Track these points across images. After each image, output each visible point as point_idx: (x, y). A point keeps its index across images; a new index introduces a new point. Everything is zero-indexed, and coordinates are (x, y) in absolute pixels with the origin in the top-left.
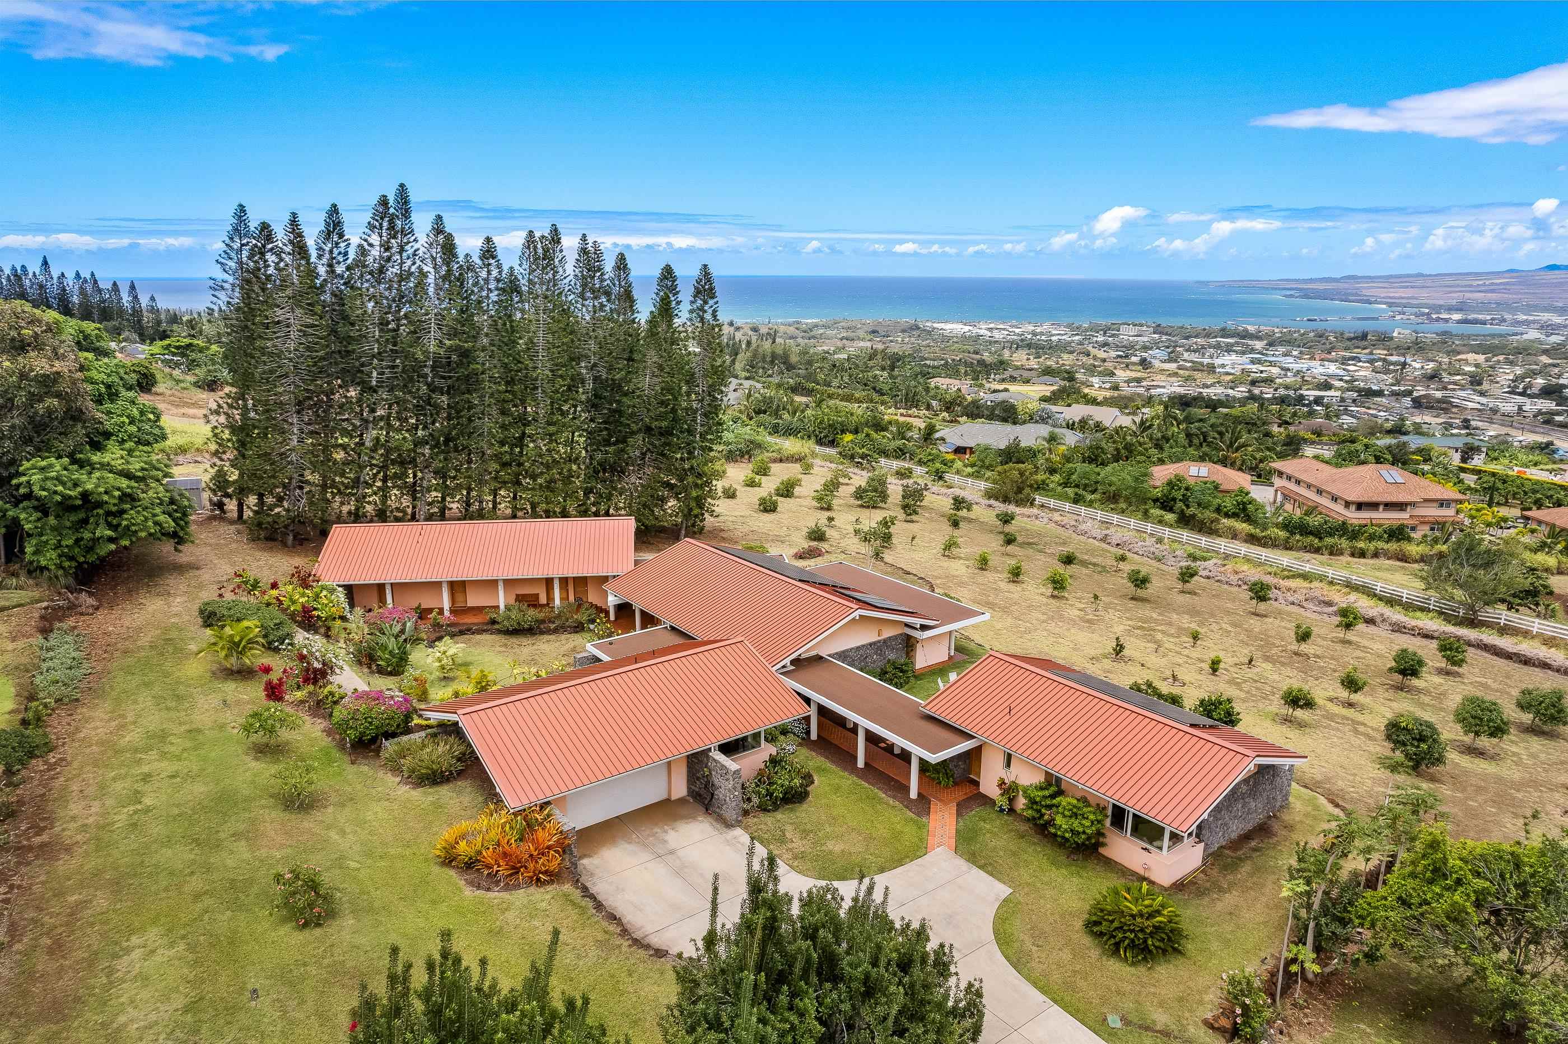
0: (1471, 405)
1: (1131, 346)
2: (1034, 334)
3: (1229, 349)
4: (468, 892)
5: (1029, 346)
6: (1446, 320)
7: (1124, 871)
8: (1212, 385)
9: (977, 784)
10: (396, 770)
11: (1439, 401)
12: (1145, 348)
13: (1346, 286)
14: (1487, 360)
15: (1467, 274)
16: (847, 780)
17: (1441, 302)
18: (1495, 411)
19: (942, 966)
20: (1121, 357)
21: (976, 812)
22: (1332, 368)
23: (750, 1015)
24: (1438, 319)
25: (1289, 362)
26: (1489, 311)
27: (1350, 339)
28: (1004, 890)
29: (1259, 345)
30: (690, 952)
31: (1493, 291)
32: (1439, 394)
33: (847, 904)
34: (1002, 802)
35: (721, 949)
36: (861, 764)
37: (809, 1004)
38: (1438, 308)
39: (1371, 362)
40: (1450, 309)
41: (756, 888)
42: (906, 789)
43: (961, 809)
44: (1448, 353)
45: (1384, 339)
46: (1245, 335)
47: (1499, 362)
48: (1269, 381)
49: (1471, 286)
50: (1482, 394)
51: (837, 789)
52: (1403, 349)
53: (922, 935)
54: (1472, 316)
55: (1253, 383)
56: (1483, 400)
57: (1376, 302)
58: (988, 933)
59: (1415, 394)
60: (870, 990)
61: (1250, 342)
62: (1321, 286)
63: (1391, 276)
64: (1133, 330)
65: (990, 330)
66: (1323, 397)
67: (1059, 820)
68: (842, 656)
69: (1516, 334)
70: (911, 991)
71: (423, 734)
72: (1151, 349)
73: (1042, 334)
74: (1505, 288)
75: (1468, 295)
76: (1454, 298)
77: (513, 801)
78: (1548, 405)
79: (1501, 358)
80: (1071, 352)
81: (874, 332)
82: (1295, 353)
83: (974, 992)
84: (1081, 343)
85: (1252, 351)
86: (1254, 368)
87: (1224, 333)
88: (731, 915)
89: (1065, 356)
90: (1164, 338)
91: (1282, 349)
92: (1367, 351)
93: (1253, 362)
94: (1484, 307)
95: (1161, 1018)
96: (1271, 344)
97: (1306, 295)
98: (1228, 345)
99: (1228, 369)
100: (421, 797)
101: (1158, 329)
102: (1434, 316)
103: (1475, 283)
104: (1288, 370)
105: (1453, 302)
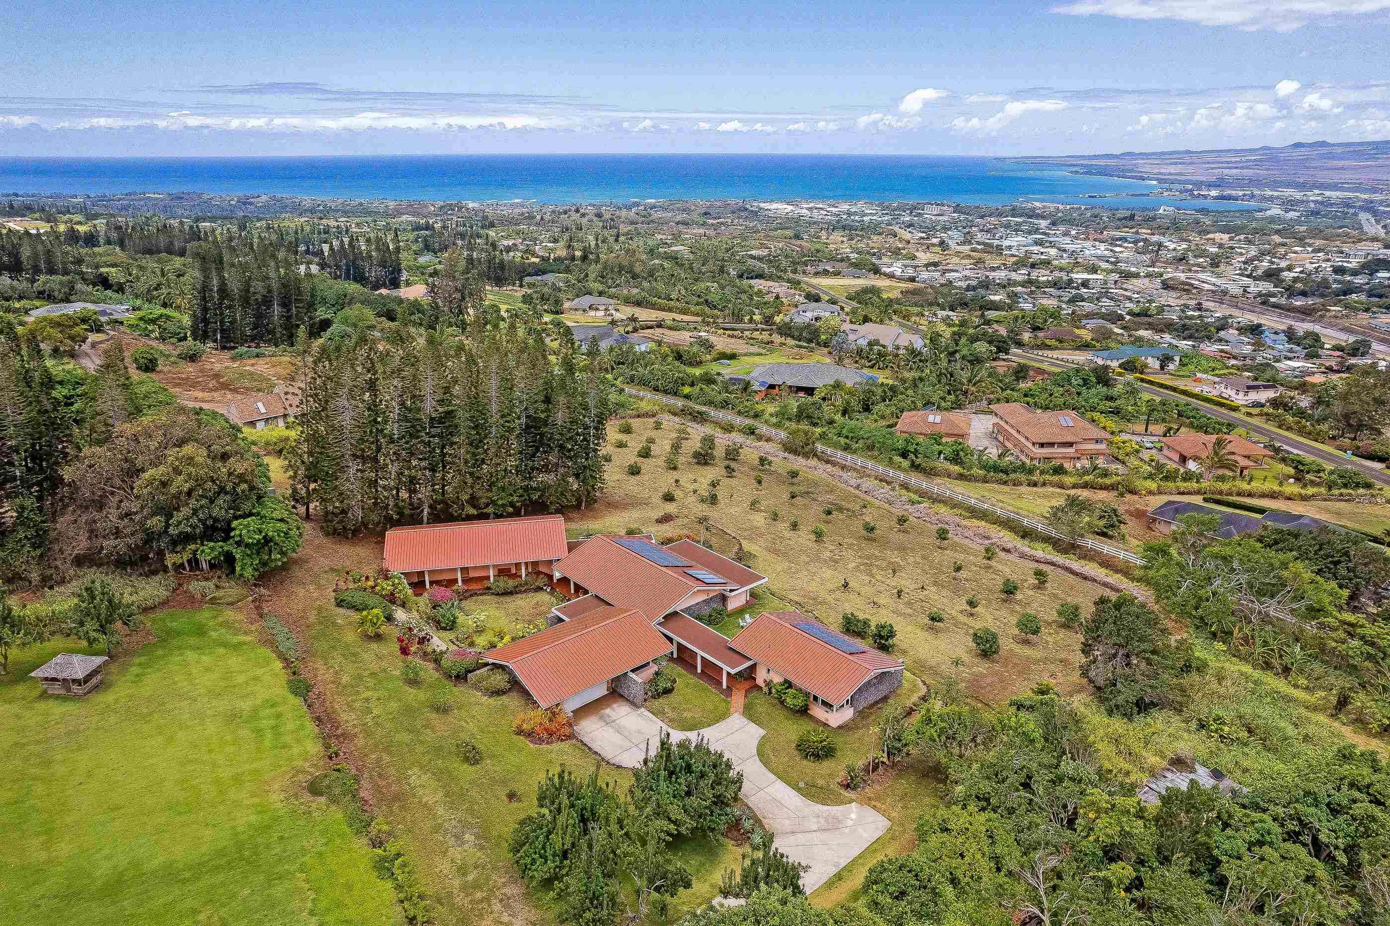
0: (1207, 287)
1: (933, 227)
2: (849, 214)
3: (1017, 229)
4: (531, 745)
5: (844, 228)
6: (1205, 197)
7: (817, 721)
8: (998, 268)
9: (755, 679)
10: (478, 689)
11: (1183, 283)
12: (945, 229)
13: (1123, 162)
14: (1231, 239)
15: (1229, 151)
16: (693, 680)
17: (1203, 179)
18: (1225, 292)
19: (729, 766)
20: (923, 238)
21: (755, 693)
22: (1102, 249)
23: (663, 785)
24: (1198, 196)
25: (1066, 243)
26: (1242, 187)
27: (1121, 219)
28: (762, 732)
29: (1043, 223)
30: (638, 766)
31: (1247, 168)
32: (1183, 277)
33: (694, 745)
34: (766, 689)
35: (651, 765)
36: (699, 671)
37: (682, 780)
38: (1199, 185)
39: (1135, 242)
40: (1210, 185)
41: (663, 744)
42: (721, 683)
43: (748, 692)
44: (1199, 233)
45: (1149, 220)
46: (1032, 214)
47: (1240, 241)
48: (1047, 263)
49: (1231, 162)
50: (1219, 276)
51: (687, 686)
52: (1163, 228)
53: (721, 756)
54: (1228, 192)
55: (1033, 266)
56: (1218, 281)
57: (1149, 179)
58: (755, 751)
59: (1165, 276)
60: (702, 775)
61: (1036, 221)
62: (1102, 163)
63: (1163, 153)
64: (936, 210)
65: (809, 209)
66: (1088, 280)
67: (788, 700)
68: (688, 610)
69: (1260, 211)
70: (716, 775)
71: (486, 669)
72: (950, 229)
73: (855, 213)
74: (1258, 164)
75: (1226, 171)
76: (1215, 175)
77: (543, 705)
78: (1266, 287)
79: (1242, 237)
80: (880, 234)
81: (706, 214)
82: (1073, 232)
83: (740, 776)
84: (889, 224)
85: (1037, 231)
86: (1035, 249)
87: (1014, 212)
88: (653, 753)
89: (875, 238)
90: (962, 217)
91: (1062, 228)
92: (1134, 230)
93: (1037, 243)
94: (1238, 183)
95: (820, 782)
96: (1054, 224)
98: (1016, 224)
99: (1014, 252)
100: (493, 701)
101: (957, 209)
102: (1196, 193)
103: (1234, 160)
104: (1065, 251)
105: (1214, 179)
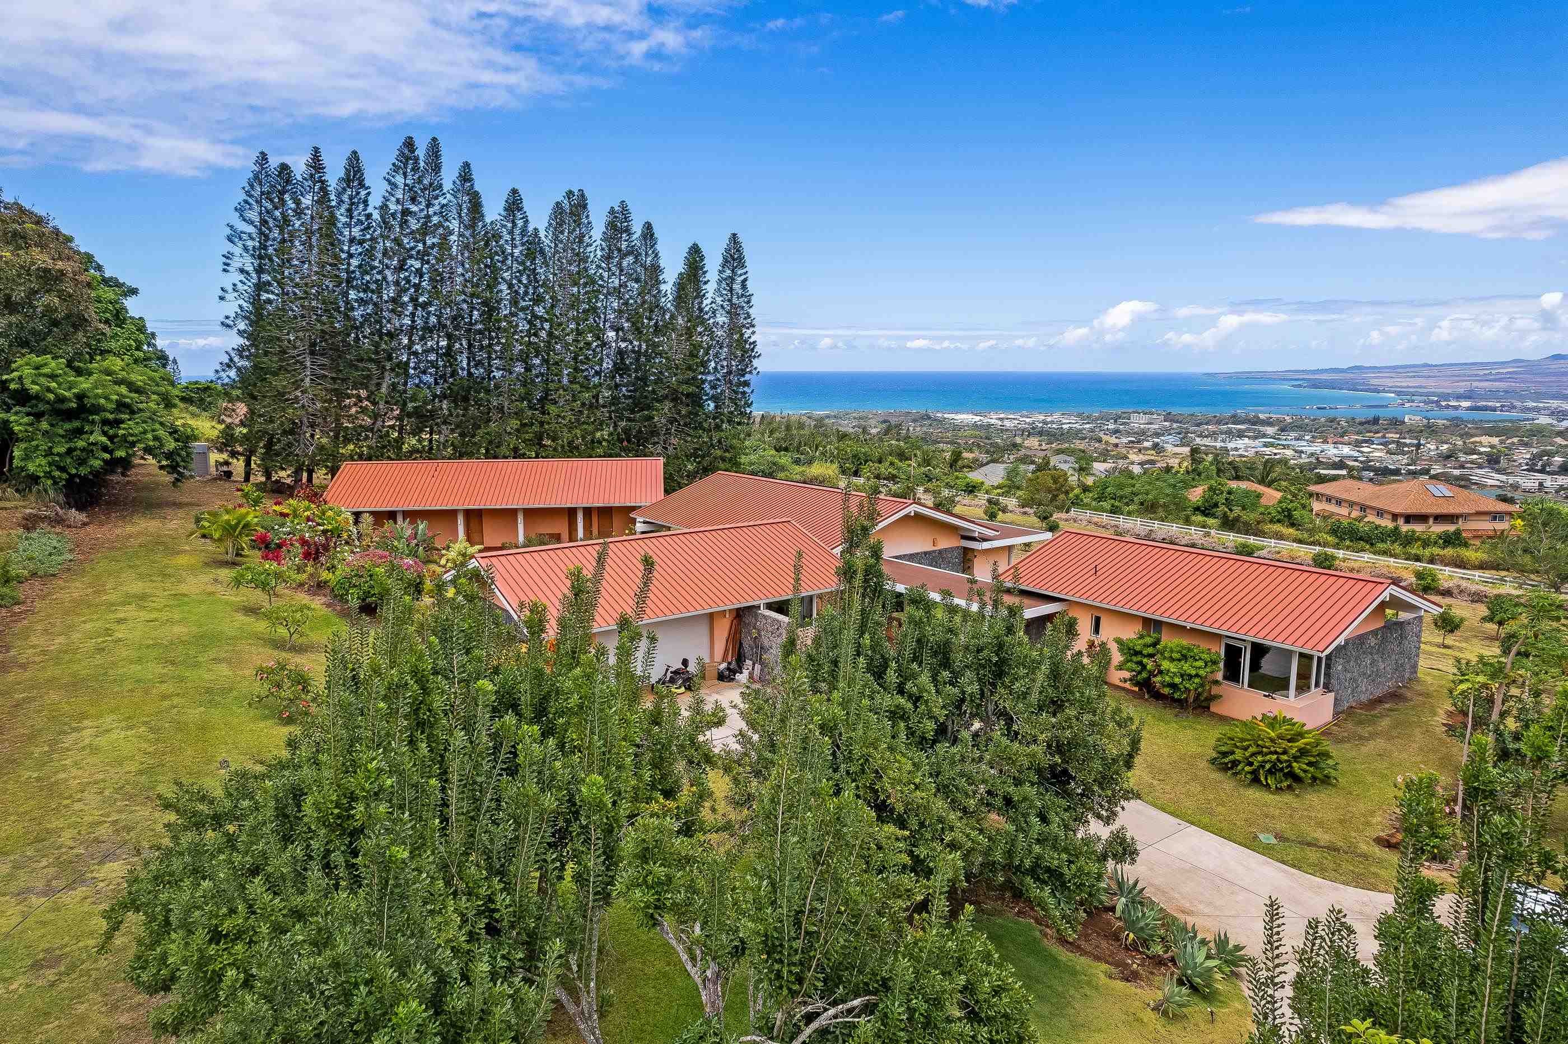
0: (1490, 482)
1: (1143, 432)
2: (1045, 423)
3: (1241, 435)
5: (1041, 433)
6: (1456, 408)
12: (1157, 435)
13: (1353, 376)
14: (1501, 442)
15: (1473, 365)
17: (1449, 391)
18: (1515, 487)
20: (1132, 442)
22: (1346, 450)
24: (1448, 407)
25: (1302, 445)
26: (1498, 399)
27: (1361, 424)
29: (1270, 430)
31: (1500, 380)
32: (1457, 472)
38: (1446, 397)
39: (1385, 444)
40: (1459, 397)
44: (1461, 436)
45: (1396, 423)
46: (1256, 421)
47: (1513, 444)
49: (1478, 375)
50: (1499, 471)
52: (1415, 432)
54: (1481, 404)
56: (1503, 478)
57: (1384, 391)
59: (1432, 472)
61: (1261, 428)
62: (1328, 377)
64: (1144, 418)
65: (1001, 419)
72: (1163, 435)
73: (1052, 422)
74: (1511, 377)
75: (1475, 384)
76: (1462, 387)
79: (1515, 440)
80: (1083, 439)
81: (885, 421)
82: (1307, 437)
84: (1092, 431)
85: (1264, 436)
86: (1268, 450)
87: (1235, 419)
90: (1175, 425)
91: (1293, 434)
92: (1379, 434)
93: (1265, 445)
94: (1493, 394)
95: (1323, 837)
96: (1282, 430)
97: (1316, 385)
98: (1239, 430)
99: (1241, 452)
101: (1169, 417)
102: (1443, 404)
103: (1481, 373)
104: (1302, 452)
105: (1462, 391)
